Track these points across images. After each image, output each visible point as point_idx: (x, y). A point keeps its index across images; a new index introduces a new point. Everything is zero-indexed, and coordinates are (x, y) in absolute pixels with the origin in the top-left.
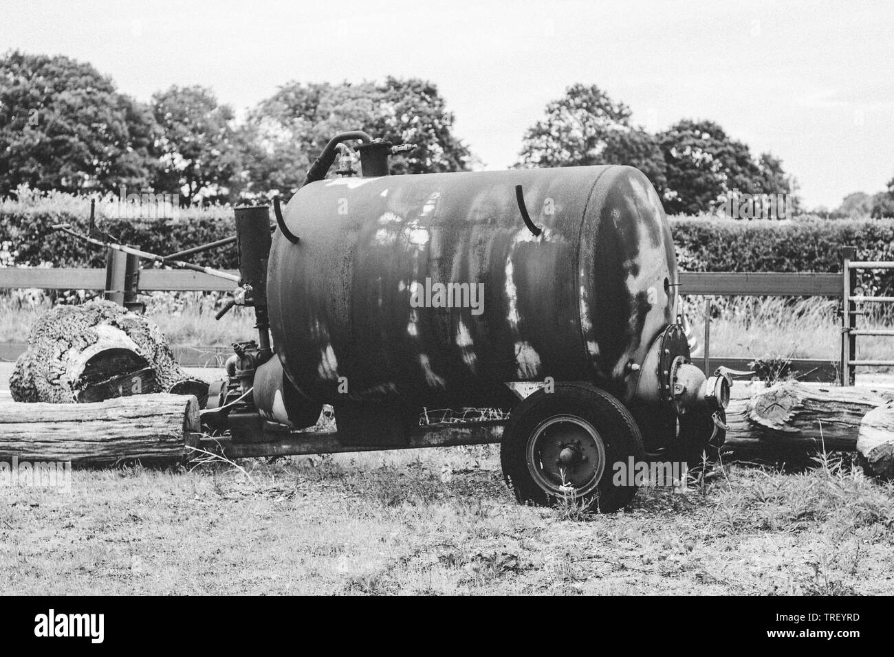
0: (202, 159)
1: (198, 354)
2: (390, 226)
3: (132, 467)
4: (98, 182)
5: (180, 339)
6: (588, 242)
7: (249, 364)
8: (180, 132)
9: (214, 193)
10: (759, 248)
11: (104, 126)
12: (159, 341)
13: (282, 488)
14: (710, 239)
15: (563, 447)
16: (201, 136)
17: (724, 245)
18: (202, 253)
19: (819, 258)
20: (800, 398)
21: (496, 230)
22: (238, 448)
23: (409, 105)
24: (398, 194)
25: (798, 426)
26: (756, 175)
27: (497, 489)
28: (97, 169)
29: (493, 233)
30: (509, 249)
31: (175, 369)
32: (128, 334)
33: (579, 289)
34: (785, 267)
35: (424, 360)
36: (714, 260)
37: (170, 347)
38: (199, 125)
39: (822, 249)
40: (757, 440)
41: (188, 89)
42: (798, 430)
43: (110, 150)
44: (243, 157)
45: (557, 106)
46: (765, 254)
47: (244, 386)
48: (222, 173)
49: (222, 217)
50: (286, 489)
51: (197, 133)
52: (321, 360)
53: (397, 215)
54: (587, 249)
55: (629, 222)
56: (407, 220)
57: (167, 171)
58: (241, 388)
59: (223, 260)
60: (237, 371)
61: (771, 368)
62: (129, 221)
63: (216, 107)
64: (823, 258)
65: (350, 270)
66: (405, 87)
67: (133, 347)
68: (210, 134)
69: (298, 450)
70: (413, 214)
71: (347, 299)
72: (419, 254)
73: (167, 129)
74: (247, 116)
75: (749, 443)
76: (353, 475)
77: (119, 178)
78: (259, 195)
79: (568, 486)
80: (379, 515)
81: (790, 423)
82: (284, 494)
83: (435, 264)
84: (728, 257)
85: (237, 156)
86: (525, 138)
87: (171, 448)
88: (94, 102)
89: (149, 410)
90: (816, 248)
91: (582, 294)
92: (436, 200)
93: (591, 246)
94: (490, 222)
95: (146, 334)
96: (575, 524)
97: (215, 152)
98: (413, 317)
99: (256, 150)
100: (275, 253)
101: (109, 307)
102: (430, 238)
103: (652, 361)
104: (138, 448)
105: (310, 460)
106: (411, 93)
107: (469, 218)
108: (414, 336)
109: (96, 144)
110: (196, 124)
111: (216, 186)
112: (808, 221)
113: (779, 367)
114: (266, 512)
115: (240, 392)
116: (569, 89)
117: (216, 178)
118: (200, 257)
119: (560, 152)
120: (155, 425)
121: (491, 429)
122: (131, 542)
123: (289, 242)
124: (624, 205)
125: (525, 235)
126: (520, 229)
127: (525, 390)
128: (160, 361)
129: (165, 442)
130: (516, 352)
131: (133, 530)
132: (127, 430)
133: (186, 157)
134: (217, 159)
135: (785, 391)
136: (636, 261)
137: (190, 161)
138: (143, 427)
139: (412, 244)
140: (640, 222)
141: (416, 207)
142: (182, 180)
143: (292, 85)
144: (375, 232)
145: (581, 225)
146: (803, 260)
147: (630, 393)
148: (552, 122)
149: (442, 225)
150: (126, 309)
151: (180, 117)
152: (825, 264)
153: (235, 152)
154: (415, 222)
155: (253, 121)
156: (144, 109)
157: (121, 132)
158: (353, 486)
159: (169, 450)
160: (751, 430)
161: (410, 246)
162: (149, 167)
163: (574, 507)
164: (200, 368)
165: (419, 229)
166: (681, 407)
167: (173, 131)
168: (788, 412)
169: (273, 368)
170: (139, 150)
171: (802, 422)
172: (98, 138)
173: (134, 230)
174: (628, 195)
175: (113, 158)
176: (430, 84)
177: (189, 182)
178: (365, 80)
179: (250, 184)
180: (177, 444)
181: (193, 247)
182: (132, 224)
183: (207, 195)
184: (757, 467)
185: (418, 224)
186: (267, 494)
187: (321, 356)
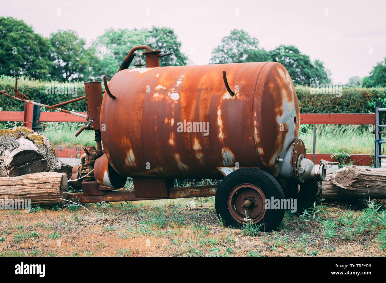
0: (72, 62)
1: (68, 152)
2: (160, 91)
3: (35, 207)
4: (27, 72)
5: (60, 143)
6: (258, 99)
7: (91, 158)
8: (62, 50)
9: (77, 77)
10: (324, 101)
11: (29, 48)
12: (48, 146)
13: (108, 219)
14: (302, 97)
15: (246, 199)
16: (71, 52)
17: (308, 100)
18: (71, 103)
19: (352, 106)
20: (357, 174)
21: (213, 93)
22: (86, 199)
23: (162, 38)
24: (164, 76)
25: (356, 187)
26: (312, 69)
27: (213, 219)
28: (26, 66)
29: (211, 95)
30: (219, 102)
31: (56, 159)
32: (34, 143)
33: (254, 122)
34: (336, 110)
35: (177, 156)
36: (304, 107)
37: (54, 149)
38: (71, 47)
39: (353, 102)
40: (336, 194)
41: (66, 31)
42: (356, 189)
43: (32, 58)
44: (90, 61)
45: (226, 39)
46: (327, 104)
47: (89, 169)
48: (80, 68)
49: (80, 87)
50: (110, 219)
51: (70, 50)
52: (127, 156)
53: (164, 86)
54: (258, 103)
55: (278, 89)
56: (169, 88)
57: (57, 67)
58: (88, 170)
59: (81, 107)
60: (86, 161)
61: (341, 159)
62: (38, 89)
63: (78, 39)
64: (353, 105)
65: (141, 112)
66: (160, 30)
67: (36, 149)
68: (75, 51)
69: (115, 200)
70: (172, 85)
71: (139, 127)
72: (175, 105)
73: (57, 49)
74: (92, 43)
75: (332, 195)
76: (142, 211)
77: (36, 70)
78: (97, 78)
79: (248, 218)
80: (156, 234)
81: (351, 186)
82: (109, 222)
83: (183, 110)
84: (310, 105)
85: (87, 60)
86: (212, 53)
87: (54, 198)
88: (24, 37)
89: (43, 180)
90: (350, 101)
91: (255, 124)
92: (183, 79)
93: (260, 101)
94: (210, 89)
95: (42, 143)
96: (252, 238)
97: (78, 59)
98: (172, 136)
99: (95, 58)
100: (104, 104)
101: (25, 130)
102: (180, 97)
103: (289, 157)
104: (38, 198)
105: (122, 204)
106: (163, 33)
107: (199, 87)
108: (172, 145)
109: (25, 55)
110: (69, 46)
111: (78, 74)
112: (346, 89)
113: (345, 158)
114: (100, 231)
115: (88, 171)
116: (232, 32)
117: (78, 70)
118: (70, 105)
119: (228, 59)
120: (46, 187)
121: (209, 190)
122: (33, 249)
123: (111, 99)
124: (275, 81)
125: (227, 96)
126: (224, 92)
127: (227, 171)
128: (49, 156)
129: (51, 196)
130: (223, 153)
131: (34, 242)
132: (33, 190)
133: (65, 61)
134: (79, 62)
135: (350, 170)
136: (281, 108)
137: (67, 63)
138: (41, 188)
139: (171, 100)
140: (283, 89)
141: (173, 82)
142: (63, 71)
143: (111, 30)
144: (153, 94)
145: (255, 91)
146: (344, 106)
147: (278, 172)
148: (224, 46)
149: (186, 91)
150: (33, 131)
151: (62, 44)
152: (354, 108)
153: (86, 59)
154: (173, 89)
155: (94, 46)
156: (46, 40)
157: (36, 50)
158: (142, 217)
159: (53, 199)
160: (333, 189)
161: (170, 101)
162: (49, 65)
163: (252, 229)
164: (68, 159)
165: (175, 92)
166: (302, 179)
167: (59, 50)
168: (351, 181)
169: (103, 160)
170: (44, 58)
171: (358, 185)
172: (27, 53)
173: (40, 93)
174: (277, 76)
175: (33, 61)
176: (171, 30)
177: (66, 72)
178: (143, 28)
179: (93, 73)
180: (57, 197)
181: (66, 101)
182: (39, 90)
183: (74, 77)
184: (336, 206)
185: (174, 91)
186: (100, 222)
187: (127, 154)
